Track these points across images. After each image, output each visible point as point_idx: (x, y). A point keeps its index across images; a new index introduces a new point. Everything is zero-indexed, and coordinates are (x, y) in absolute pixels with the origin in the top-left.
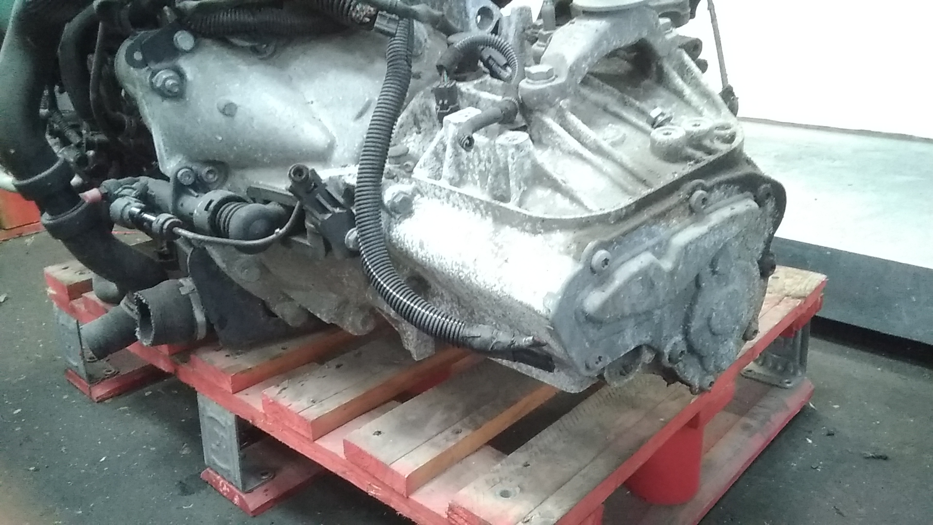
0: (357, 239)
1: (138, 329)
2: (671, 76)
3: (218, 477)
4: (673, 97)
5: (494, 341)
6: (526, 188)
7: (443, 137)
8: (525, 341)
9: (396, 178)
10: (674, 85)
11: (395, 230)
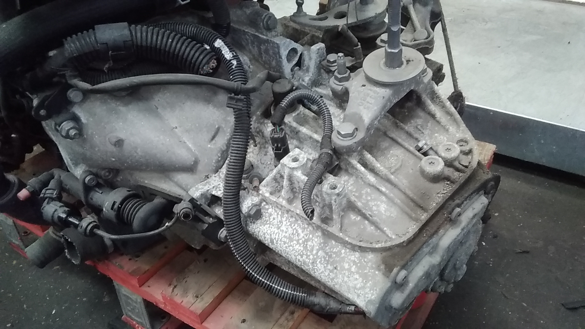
0: (226, 236)
1: (66, 251)
2: (427, 104)
3: (134, 322)
4: (429, 117)
5: (328, 308)
6: (343, 214)
7: (280, 170)
8: (349, 309)
9: (246, 190)
10: (429, 109)
11: (251, 227)
